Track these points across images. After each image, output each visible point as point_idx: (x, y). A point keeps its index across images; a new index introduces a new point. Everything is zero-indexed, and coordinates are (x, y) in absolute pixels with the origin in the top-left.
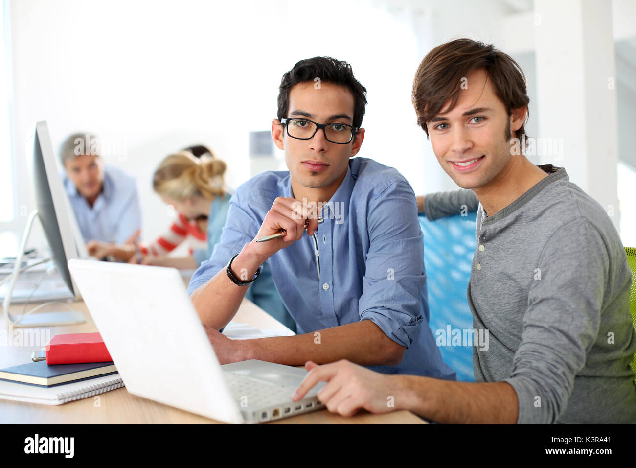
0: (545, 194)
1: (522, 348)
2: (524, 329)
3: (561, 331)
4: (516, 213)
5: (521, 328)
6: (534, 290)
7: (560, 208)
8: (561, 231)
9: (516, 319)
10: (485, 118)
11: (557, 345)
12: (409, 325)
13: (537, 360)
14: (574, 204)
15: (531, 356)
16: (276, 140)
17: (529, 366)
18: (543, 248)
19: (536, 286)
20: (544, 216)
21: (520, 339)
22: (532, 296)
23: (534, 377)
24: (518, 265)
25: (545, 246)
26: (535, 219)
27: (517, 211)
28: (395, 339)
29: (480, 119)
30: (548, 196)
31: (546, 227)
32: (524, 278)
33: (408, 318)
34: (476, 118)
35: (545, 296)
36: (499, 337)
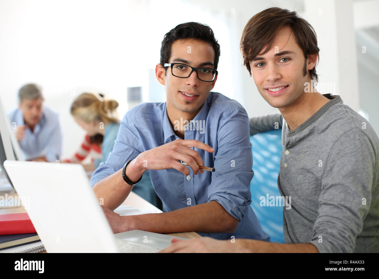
0: (328, 113)
1: (318, 220)
2: (319, 206)
3: (346, 207)
4: (310, 127)
5: (317, 205)
6: (325, 178)
7: (341, 122)
8: (343, 137)
9: (314, 199)
10: (290, 59)
11: (344, 217)
12: (242, 206)
13: (330, 228)
14: (350, 119)
15: (326, 225)
16: (159, 78)
17: (325, 232)
18: (331, 150)
19: (327, 176)
20: (329, 128)
21: (317, 213)
22: (325, 183)
23: (330, 240)
24: (313, 162)
25: (332, 148)
26: (324, 131)
27: (310, 126)
28: (232, 215)
29: (286, 60)
30: (332, 115)
31: (332, 135)
32: (318, 171)
33: (242, 201)
34: (284, 58)
35: (334, 183)
36: (302, 212)
